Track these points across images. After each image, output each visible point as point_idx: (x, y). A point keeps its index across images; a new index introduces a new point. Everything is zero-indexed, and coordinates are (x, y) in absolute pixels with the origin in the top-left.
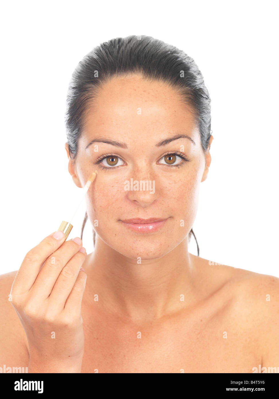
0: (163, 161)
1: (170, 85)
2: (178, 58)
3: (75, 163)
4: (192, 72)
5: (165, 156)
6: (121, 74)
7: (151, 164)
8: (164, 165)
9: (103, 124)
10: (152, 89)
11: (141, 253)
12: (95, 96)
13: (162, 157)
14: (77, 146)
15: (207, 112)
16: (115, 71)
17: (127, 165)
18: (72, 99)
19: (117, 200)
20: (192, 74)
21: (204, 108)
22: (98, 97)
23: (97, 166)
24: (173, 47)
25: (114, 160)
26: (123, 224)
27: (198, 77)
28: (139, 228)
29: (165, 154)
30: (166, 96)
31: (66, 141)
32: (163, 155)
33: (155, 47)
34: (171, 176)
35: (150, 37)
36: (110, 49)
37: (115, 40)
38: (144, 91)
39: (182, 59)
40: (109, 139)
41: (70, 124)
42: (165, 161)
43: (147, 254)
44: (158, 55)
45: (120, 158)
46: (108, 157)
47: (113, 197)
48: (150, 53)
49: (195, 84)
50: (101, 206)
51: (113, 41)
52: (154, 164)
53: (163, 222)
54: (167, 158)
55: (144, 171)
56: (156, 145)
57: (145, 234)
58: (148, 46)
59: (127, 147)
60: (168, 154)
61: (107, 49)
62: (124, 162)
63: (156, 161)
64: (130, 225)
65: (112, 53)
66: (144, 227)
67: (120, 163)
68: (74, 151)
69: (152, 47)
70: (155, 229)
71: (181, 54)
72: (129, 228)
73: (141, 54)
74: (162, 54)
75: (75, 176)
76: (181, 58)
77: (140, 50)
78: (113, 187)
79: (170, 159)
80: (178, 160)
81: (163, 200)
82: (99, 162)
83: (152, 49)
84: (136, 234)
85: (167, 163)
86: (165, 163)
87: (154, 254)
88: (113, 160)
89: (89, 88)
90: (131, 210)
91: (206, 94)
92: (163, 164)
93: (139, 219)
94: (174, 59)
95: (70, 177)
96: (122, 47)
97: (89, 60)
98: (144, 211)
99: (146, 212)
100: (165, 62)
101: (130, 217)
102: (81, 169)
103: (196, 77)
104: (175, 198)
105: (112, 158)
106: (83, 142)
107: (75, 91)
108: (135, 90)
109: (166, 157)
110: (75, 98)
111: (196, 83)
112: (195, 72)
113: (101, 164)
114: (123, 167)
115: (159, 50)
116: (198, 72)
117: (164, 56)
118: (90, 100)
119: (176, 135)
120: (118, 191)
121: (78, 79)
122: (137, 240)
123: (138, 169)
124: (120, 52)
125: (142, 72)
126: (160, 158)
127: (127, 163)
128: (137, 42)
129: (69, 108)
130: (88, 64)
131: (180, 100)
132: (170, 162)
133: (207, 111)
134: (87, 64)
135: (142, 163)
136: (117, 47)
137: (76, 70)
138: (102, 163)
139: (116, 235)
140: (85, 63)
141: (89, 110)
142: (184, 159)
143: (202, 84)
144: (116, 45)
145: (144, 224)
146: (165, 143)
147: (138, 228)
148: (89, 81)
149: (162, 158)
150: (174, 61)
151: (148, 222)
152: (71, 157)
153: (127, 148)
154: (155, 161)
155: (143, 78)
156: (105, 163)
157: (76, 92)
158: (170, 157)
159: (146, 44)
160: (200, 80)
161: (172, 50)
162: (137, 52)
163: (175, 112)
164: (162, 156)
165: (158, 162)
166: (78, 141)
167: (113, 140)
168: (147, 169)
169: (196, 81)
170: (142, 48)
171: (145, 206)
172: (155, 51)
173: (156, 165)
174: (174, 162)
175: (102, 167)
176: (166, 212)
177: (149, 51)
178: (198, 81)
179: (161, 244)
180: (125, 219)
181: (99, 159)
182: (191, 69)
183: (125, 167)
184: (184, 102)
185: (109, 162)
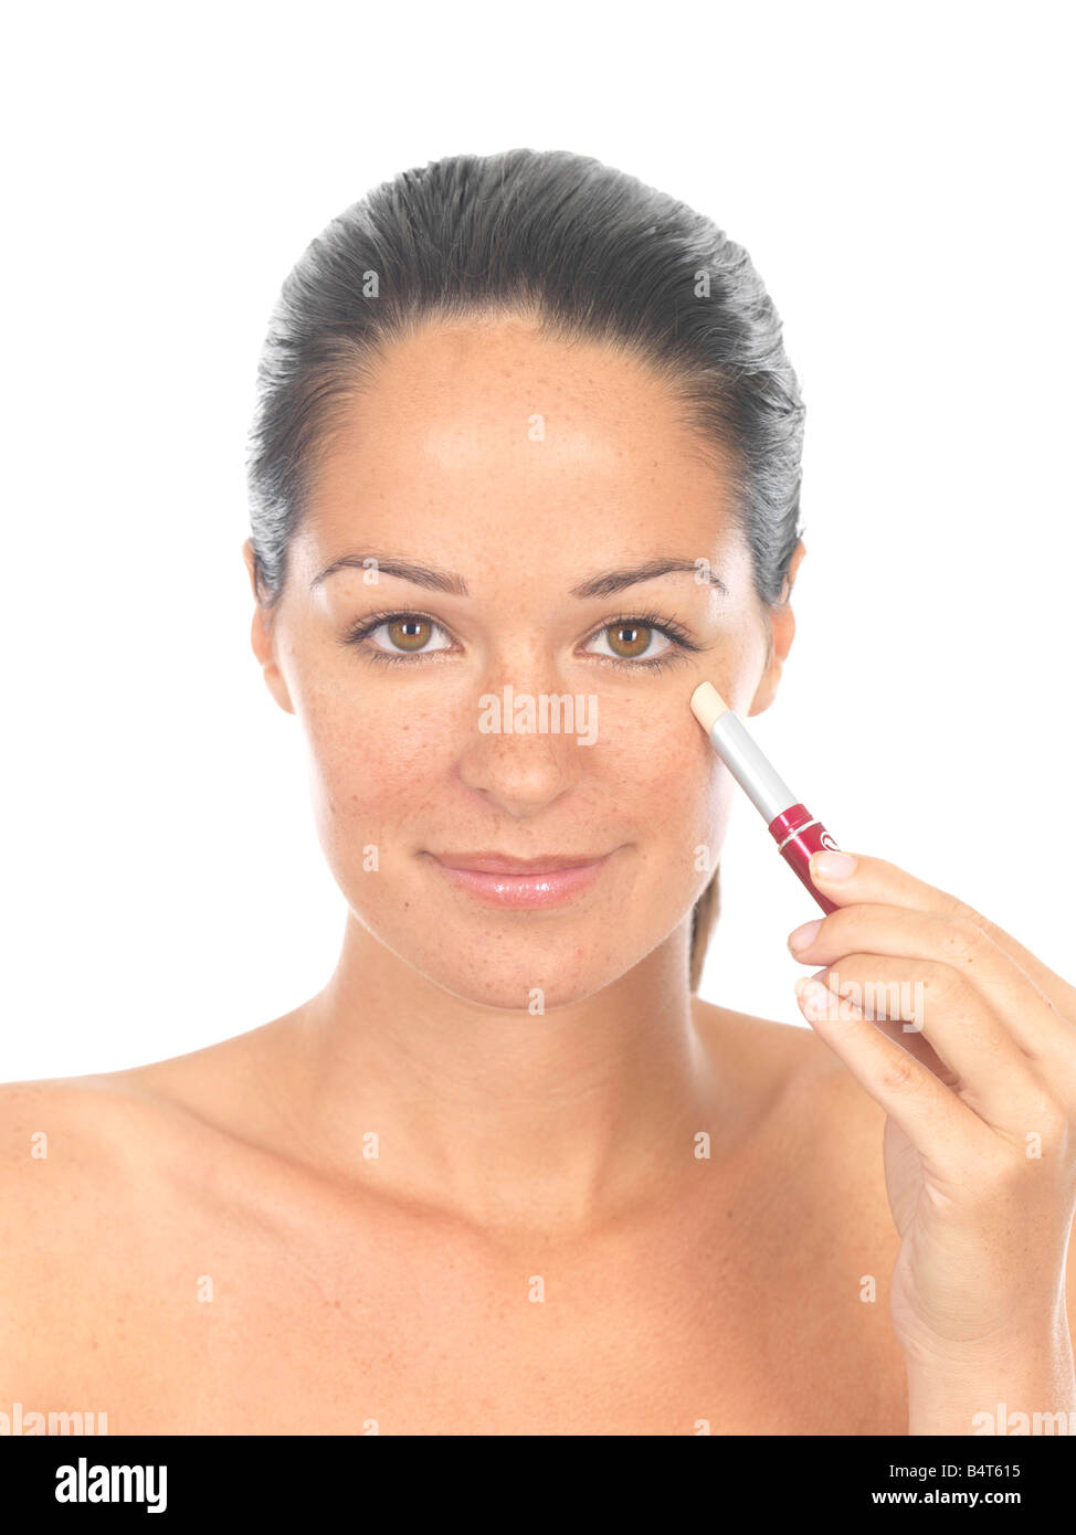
0: (601, 645)
1: (643, 360)
2: (683, 252)
3: (272, 621)
4: (734, 311)
5: (611, 628)
6: (460, 308)
7: (553, 657)
8: (605, 657)
9: (382, 497)
10: (573, 375)
11: (502, 981)
12: (355, 384)
13: (600, 630)
14: (283, 561)
15: (780, 465)
16: (438, 296)
17: (462, 651)
18: (273, 384)
19: (419, 781)
20: (735, 317)
21: (770, 447)
22: (365, 389)
23: (352, 649)
24: (671, 207)
25: (418, 629)
26: (437, 867)
27: (759, 328)
28: (501, 888)
29: (607, 622)
30: (622, 402)
31: (249, 533)
32: (602, 624)
33: (598, 207)
34: (628, 700)
35: (586, 159)
36: (427, 207)
37: (452, 165)
38: (543, 381)
39: (698, 256)
40: (400, 558)
41: (263, 479)
42: (611, 643)
43: (526, 986)
44: (606, 242)
45: (438, 626)
46: (392, 621)
47: (402, 768)
48: (576, 230)
49: (740, 358)
50: (355, 798)
51: (445, 170)
52: (566, 654)
53: (593, 868)
54: (618, 635)
55: (524, 684)
56: (574, 592)
57: (520, 912)
58: (572, 202)
59: (466, 591)
60: (620, 620)
61: (417, 203)
62: (454, 641)
63: (575, 643)
64: (465, 877)
65: (433, 222)
66: (521, 887)
67: (437, 641)
68: (273, 578)
69: (587, 208)
70: (563, 896)
71: (696, 237)
72: (459, 886)
73: (542, 234)
74: (621, 236)
75: (273, 671)
76: (696, 253)
77: (539, 215)
78: (406, 728)
79: (628, 637)
80: (658, 645)
81: (594, 789)
82: (359, 633)
83: (585, 216)
84: (486, 912)
85: (616, 650)
86: (608, 651)
87: (553, 988)
88: (411, 631)
89: (338, 350)
90: (470, 822)
91: (784, 393)
92: (598, 655)
93: (500, 857)
94: (667, 257)
95: (257, 669)
96: (473, 200)
97: (347, 244)
98: (520, 829)
99: (529, 833)
100: (629, 269)
101: (463, 845)
102: (293, 651)
103: (749, 330)
105: (409, 625)
106: (305, 557)
107: (286, 357)
108: (508, 375)
109: (615, 629)
110: (285, 382)
111: (749, 354)
112: (747, 308)
113: (366, 641)
114: (449, 658)
115: (614, 222)
116: (760, 308)
117: (628, 245)
118: (341, 396)
119: (650, 559)
120: (425, 746)
121: (300, 309)
122: (488, 934)
123: (503, 674)
124: (465, 218)
125: (537, 303)
126: (589, 633)
127: (465, 644)
128: (532, 184)
129: (260, 415)
130: (341, 255)
131: (677, 421)
132: (628, 650)
133: (784, 458)
134: (336, 256)
135: (520, 653)
136: (456, 199)
137: (298, 273)
138: (373, 641)
139: (407, 905)
140: (329, 251)
141: (333, 435)
142: (682, 640)
143: (774, 354)
144: (451, 190)
145: (520, 876)
146: (605, 586)
147: (494, 892)
148: (338, 322)
149: (597, 633)
150: (669, 264)
151: (536, 870)
152: (260, 601)
153: (467, 595)
154: (571, 644)
155: (541, 331)
156: (382, 639)
157: (290, 359)
158: (631, 631)
159: (565, 193)
160: (765, 339)
161: (666, 218)
162: (525, 226)
163: (656, 465)
164: (598, 627)
165: (581, 649)
166: (287, 547)
167: (415, 564)
168: (537, 675)
169: (748, 343)
170: (550, 209)
171: (524, 813)
172: (595, 222)
173: (572, 660)
174: (645, 648)
175: (370, 651)
176: (605, 830)
177: (573, 221)
178: (757, 343)
179: (580, 952)
180: (445, 852)
181: (359, 625)
182: (731, 299)
183: (456, 658)
184: (690, 426)
185: (398, 635)
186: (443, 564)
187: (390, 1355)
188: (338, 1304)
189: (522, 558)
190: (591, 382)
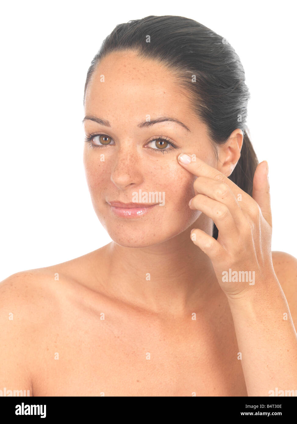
0: (153, 145)
5: (157, 140)
8: (154, 149)
10: (143, 67)
13: (152, 140)
17: (115, 144)
19: (103, 181)
32: (153, 138)
34: (157, 161)
38: (134, 69)
42: (156, 145)
43: (129, 241)
46: (101, 136)
47: (99, 177)
54: (158, 143)
56: (138, 126)
57: (126, 219)
59: (110, 125)
63: (144, 143)
66: (125, 212)
79: (161, 143)
82: (90, 139)
84: (118, 218)
85: (158, 147)
86: (155, 147)
87: (136, 242)
88: (106, 139)
90: (113, 193)
93: (120, 202)
98: (124, 194)
104: (161, 185)
108: (125, 66)
113: (92, 141)
119: (162, 118)
122: (120, 225)
125: (139, 48)
131: (174, 83)
132: (161, 147)
145: (126, 208)
146: (147, 124)
151: (130, 206)
153: (110, 127)
154: (142, 143)
155: (138, 55)
163: (165, 93)
165: (146, 145)
181: (90, 136)
183: (113, 146)
185: (102, 141)
186: (105, 118)
187: (134, 352)
188: (118, 337)
189: (124, 116)
190: (148, 70)
